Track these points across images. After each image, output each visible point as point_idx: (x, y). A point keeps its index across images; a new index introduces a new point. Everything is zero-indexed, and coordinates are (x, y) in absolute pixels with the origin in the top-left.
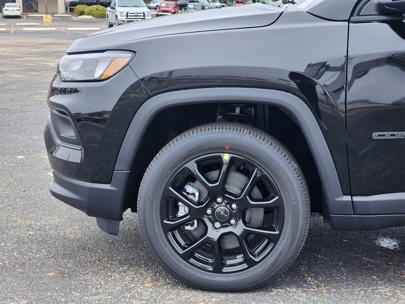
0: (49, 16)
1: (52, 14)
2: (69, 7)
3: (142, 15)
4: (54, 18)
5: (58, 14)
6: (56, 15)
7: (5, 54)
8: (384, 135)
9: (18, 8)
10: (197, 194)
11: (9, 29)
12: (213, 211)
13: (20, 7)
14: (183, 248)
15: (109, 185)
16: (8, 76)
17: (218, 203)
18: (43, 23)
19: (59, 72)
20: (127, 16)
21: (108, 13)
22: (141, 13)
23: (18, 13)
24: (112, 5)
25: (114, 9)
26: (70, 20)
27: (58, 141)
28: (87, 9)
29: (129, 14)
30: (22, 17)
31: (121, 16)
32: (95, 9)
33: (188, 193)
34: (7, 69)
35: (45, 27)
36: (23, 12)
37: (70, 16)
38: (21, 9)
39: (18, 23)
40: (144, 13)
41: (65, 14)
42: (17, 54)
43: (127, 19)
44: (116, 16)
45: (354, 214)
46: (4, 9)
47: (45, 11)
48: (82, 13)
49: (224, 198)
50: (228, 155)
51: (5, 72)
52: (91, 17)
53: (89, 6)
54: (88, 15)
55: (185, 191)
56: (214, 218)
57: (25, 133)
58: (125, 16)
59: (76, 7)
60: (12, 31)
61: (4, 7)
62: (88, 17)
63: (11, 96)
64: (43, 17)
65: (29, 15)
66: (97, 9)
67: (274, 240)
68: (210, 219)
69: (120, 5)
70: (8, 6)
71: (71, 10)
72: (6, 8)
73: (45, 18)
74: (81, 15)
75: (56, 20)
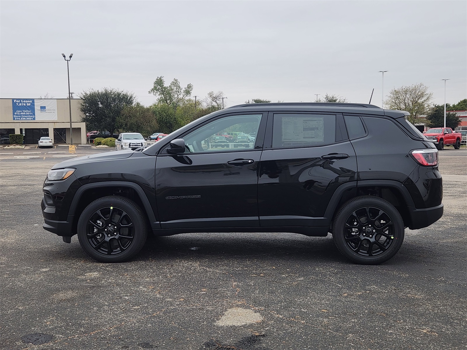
0: (73, 146)
1: (77, 144)
2: (89, 139)
3: (141, 144)
4: (78, 147)
5: (81, 144)
6: (79, 145)
7: (36, 174)
8: (170, 198)
9: (51, 141)
10: (101, 223)
11: (42, 156)
12: (107, 230)
13: (52, 140)
14: (95, 245)
15: (66, 221)
16: (37, 187)
17: (109, 226)
18: (69, 151)
19: (47, 177)
20: (130, 146)
21: (116, 143)
22: (140, 144)
23: (51, 144)
24: (119, 138)
25: (121, 141)
26: (90, 149)
27: (46, 206)
28: (103, 140)
29: (131, 145)
30: (53, 147)
31: (125, 146)
32: (109, 140)
33: (98, 223)
34: (36, 183)
35: (71, 154)
36: (54, 143)
37: (90, 146)
38: (53, 141)
39: (50, 151)
40: (142, 143)
41: (87, 144)
42: (44, 174)
43: (129, 148)
44: (122, 146)
45: (161, 229)
46: (39, 141)
47: (70, 143)
48: (99, 144)
49: (112, 224)
50: (112, 207)
51: (35, 185)
52: (106, 146)
53: (105, 138)
54: (104, 145)
55: (97, 222)
56: (108, 233)
57: (41, 215)
58: (128, 146)
59: (95, 139)
60: (45, 158)
61: (40, 140)
62: (104, 146)
63: (36, 198)
64: (69, 146)
65: (59, 146)
66: (111, 141)
67: (131, 240)
68: (106, 233)
69: (125, 138)
70: (42, 139)
71: (92, 142)
72: (41, 141)
73: (70, 147)
74: (98, 145)
75: (79, 149)
